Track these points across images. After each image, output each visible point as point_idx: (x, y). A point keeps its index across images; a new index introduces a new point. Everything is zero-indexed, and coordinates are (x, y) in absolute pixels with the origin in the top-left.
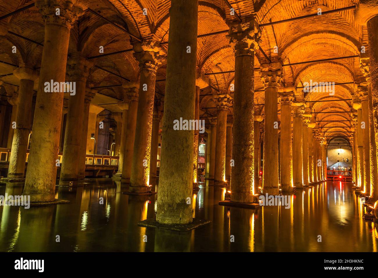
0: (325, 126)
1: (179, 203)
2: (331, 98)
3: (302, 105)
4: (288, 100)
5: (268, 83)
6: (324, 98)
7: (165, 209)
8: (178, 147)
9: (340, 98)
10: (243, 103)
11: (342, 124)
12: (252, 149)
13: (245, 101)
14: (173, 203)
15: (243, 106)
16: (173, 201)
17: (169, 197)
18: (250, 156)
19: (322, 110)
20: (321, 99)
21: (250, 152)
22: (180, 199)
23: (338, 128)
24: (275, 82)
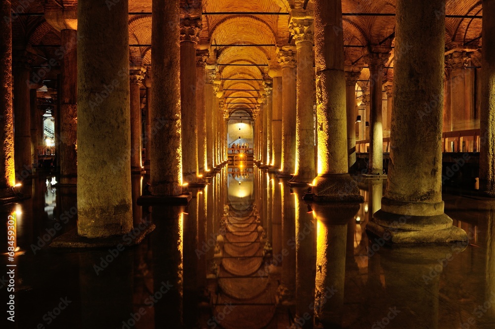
0: (230, 96)
1: (117, 205)
2: (243, 62)
3: (214, 68)
4: (202, 61)
5: (185, 35)
6: (235, 61)
7: (97, 216)
8: (110, 123)
9: (253, 63)
10: (166, 61)
11: (248, 94)
12: (179, 124)
13: (169, 58)
14: (108, 207)
15: (166, 65)
16: (108, 203)
17: (101, 199)
18: (177, 135)
19: (231, 76)
20: (233, 62)
21: (177, 129)
22: (119, 199)
23: (242, 99)
24: (194, 35)
